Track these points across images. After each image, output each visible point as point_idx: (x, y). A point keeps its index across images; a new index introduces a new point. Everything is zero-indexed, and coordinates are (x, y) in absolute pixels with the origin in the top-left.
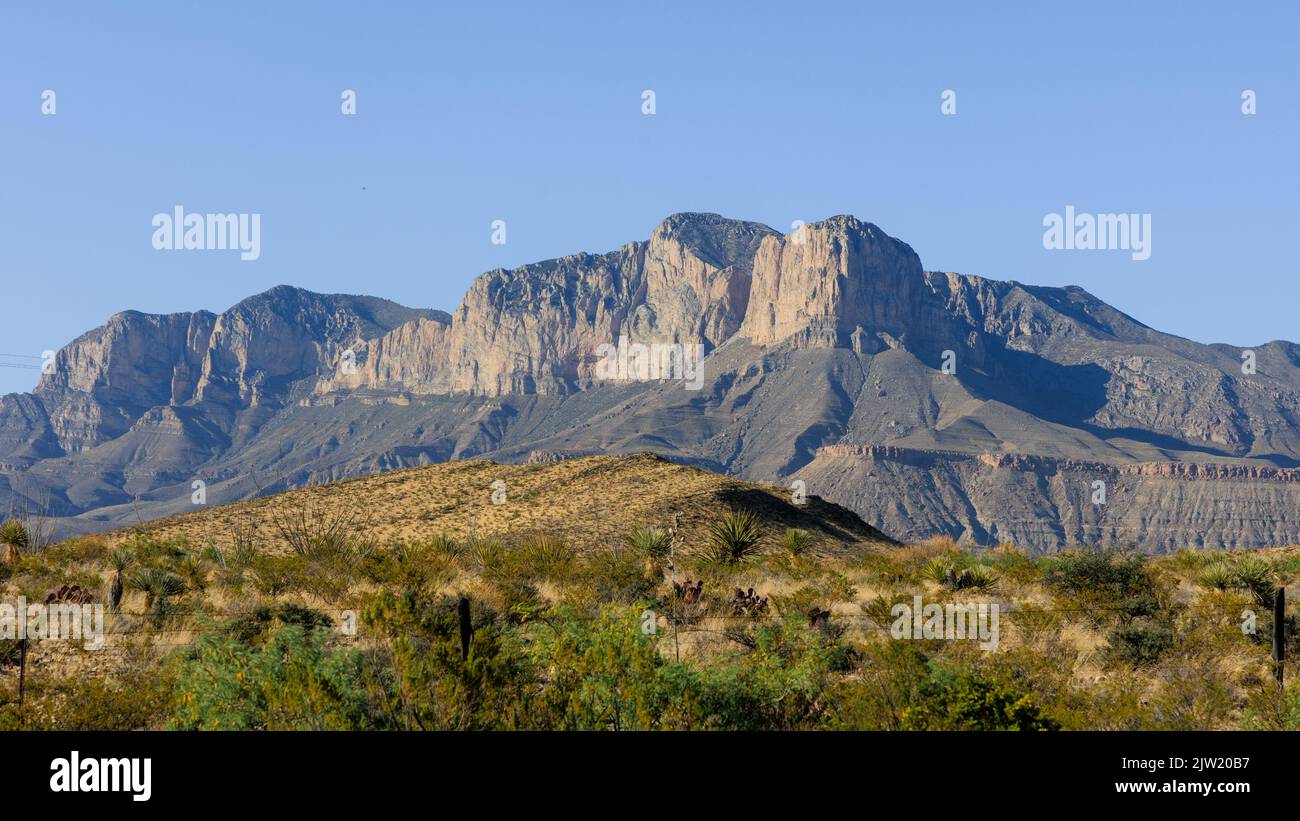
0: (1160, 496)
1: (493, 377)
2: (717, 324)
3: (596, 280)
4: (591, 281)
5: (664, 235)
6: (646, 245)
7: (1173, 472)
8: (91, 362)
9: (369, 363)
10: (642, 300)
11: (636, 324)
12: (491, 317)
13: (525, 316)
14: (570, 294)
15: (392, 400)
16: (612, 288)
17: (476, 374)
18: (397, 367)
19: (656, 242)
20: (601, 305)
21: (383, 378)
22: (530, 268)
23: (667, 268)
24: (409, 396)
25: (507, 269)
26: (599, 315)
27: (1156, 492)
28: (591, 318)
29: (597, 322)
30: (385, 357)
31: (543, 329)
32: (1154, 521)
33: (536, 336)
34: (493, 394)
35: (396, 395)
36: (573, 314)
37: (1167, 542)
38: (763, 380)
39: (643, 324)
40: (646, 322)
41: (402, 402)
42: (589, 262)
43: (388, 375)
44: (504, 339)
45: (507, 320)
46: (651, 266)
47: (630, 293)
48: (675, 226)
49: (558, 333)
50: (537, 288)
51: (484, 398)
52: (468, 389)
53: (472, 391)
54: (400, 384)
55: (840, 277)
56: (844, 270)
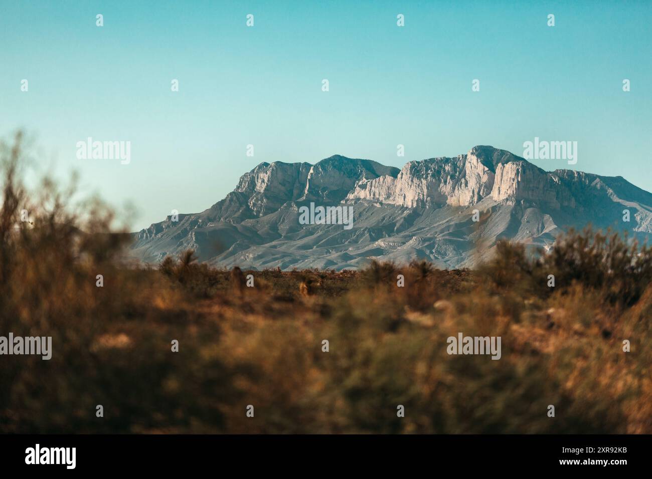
1: (410, 201)
2: (484, 190)
3: (448, 168)
4: (447, 168)
5: (472, 154)
6: (466, 156)
9: (367, 190)
10: (464, 177)
11: (461, 185)
12: (411, 179)
14: (439, 172)
15: (375, 204)
16: (454, 171)
17: (404, 199)
18: (377, 192)
19: (469, 156)
20: (449, 177)
21: (372, 196)
22: (426, 161)
23: (472, 165)
24: (381, 203)
25: (417, 161)
26: (448, 181)
28: (445, 182)
29: (447, 183)
30: (373, 188)
31: (428, 185)
33: (426, 187)
34: (410, 207)
35: (377, 203)
36: (439, 180)
39: (463, 185)
40: (464, 185)
41: (378, 205)
42: (447, 160)
43: (374, 195)
44: (415, 187)
45: (416, 180)
46: (468, 165)
47: (459, 173)
48: (476, 150)
50: (427, 169)
51: (407, 208)
52: (401, 204)
53: (403, 205)
54: (378, 199)
55: (518, 182)
56: (519, 180)
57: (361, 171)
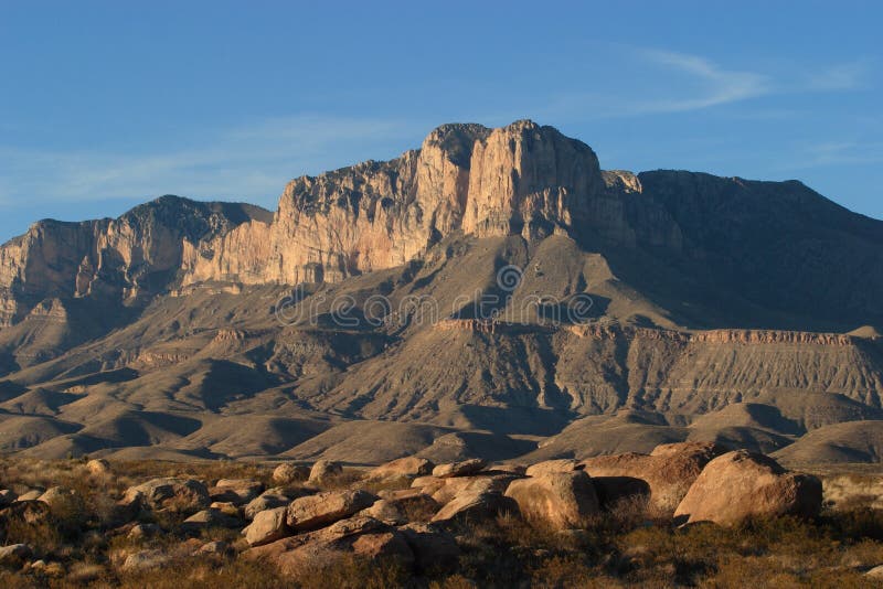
0: (716, 361)
1: (292, 267)
2: (445, 217)
3: (378, 183)
4: (373, 184)
5: (432, 143)
6: (419, 152)
7: (731, 337)
9: (215, 258)
10: (413, 200)
11: (406, 222)
12: (293, 217)
13: (317, 215)
14: (356, 196)
15: (228, 289)
16: (390, 189)
17: (281, 266)
18: (235, 261)
19: (425, 147)
20: (379, 204)
21: (224, 271)
22: (329, 174)
23: (432, 171)
24: (241, 286)
25: (311, 176)
26: (377, 214)
27: (714, 355)
28: (371, 216)
29: (376, 219)
30: (226, 253)
31: (331, 226)
32: (705, 382)
33: (326, 232)
34: (292, 285)
35: (231, 285)
36: (356, 212)
37: (710, 401)
38: (444, 265)
39: (412, 220)
40: (414, 219)
41: (235, 291)
42: (373, 168)
43: (228, 268)
44: (301, 236)
45: (305, 220)
46: (422, 170)
47: (403, 193)
48: (441, 135)
49: (344, 230)
51: (286, 286)
52: (275, 279)
53: (277, 280)
54: (236, 276)
55: (514, 172)
57: (219, 226)
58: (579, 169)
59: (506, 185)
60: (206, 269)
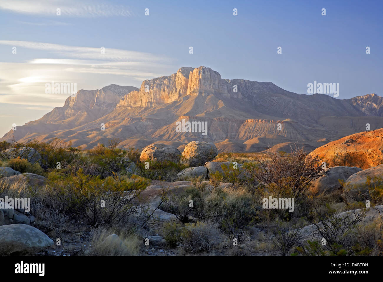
0: (250, 127)
1: (144, 103)
2: (182, 90)
3: (166, 82)
4: (165, 82)
5: (179, 72)
6: (176, 74)
7: (254, 121)
8: (73, 101)
9: (125, 100)
10: (175, 86)
11: (173, 92)
13: (150, 89)
14: (160, 85)
15: (128, 108)
16: (169, 83)
17: (141, 102)
18: (130, 101)
19: (178, 73)
20: (166, 87)
21: (127, 103)
22: (154, 79)
23: (179, 79)
24: (131, 107)
25: (149, 80)
27: (250, 126)
28: (164, 90)
30: (127, 99)
31: (154, 92)
32: (247, 132)
33: (152, 94)
34: (144, 107)
36: (160, 89)
37: (249, 137)
38: (182, 102)
39: (174, 91)
41: (129, 108)
42: (165, 78)
43: (128, 103)
44: (146, 95)
46: (177, 79)
47: (172, 84)
48: (182, 70)
49: (157, 93)
50: (154, 83)
51: (143, 107)
53: (140, 106)
54: (130, 105)
55: (200, 79)
56: (201, 78)
57: (126, 92)
58: (216, 79)
59: (198, 82)
60: (122, 103)
